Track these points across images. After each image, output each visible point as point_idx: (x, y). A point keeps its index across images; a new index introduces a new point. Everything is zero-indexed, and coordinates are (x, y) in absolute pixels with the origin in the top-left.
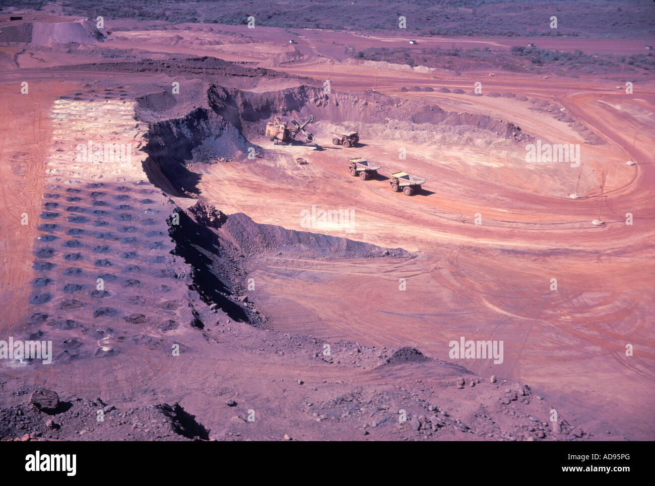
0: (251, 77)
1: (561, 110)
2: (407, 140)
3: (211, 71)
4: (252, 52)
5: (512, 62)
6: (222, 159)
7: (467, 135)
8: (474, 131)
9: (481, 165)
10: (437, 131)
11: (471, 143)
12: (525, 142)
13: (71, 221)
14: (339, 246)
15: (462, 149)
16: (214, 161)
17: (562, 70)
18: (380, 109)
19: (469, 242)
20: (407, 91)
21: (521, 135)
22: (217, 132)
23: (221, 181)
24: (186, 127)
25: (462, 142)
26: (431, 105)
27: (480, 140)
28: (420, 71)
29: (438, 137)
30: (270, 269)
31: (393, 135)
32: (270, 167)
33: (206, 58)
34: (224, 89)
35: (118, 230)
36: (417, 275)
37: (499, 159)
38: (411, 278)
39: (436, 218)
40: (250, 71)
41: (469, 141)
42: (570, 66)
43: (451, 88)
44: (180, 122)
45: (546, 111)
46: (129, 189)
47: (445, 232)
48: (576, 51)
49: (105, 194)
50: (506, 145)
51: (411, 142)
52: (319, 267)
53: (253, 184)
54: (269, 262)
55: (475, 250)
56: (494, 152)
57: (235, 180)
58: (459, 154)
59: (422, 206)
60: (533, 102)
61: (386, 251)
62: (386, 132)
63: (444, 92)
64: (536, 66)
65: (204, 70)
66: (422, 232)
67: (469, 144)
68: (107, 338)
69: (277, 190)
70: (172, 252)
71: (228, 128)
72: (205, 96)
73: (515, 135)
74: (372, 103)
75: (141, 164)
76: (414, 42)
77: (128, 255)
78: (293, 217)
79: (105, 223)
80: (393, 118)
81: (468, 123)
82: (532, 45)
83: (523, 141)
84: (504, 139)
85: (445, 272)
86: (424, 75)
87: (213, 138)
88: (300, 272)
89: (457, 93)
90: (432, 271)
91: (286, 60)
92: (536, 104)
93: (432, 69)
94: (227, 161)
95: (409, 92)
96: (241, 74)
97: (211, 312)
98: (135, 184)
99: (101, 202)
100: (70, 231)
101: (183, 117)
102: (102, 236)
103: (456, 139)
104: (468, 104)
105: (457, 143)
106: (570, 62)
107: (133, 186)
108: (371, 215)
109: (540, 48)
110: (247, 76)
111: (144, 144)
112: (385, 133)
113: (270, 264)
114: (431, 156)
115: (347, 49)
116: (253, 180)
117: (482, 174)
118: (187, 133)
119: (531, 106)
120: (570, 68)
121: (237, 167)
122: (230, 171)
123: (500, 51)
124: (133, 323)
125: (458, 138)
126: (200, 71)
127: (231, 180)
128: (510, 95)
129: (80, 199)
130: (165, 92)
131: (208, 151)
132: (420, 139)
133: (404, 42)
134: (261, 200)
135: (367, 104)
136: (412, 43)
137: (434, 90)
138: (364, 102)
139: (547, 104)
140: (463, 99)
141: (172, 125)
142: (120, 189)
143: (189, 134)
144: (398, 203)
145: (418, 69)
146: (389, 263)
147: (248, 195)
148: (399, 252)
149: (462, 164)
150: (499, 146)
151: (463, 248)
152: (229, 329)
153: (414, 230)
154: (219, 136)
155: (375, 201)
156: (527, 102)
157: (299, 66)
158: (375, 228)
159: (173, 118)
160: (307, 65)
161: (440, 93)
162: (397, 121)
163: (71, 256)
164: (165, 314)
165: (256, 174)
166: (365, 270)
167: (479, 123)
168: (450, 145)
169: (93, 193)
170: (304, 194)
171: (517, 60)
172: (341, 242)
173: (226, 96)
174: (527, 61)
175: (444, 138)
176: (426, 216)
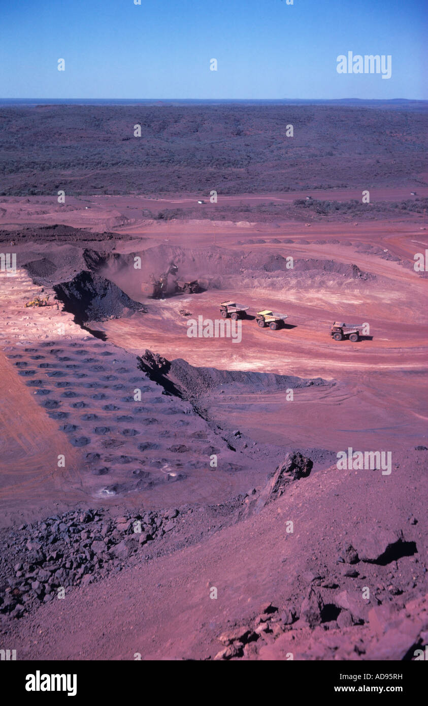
0: (100, 241)
1: (385, 251)
2: (266, 287)
3: (62, 238)
4: (82, 219)
5: (300, 214)
6: (112, 317)
7: (318, 279)
8: (323, 274)
9: (344, 303)
10: (291, 277)
11: (325, 286)
12: (370, 281)
13: (52, 376)
14: (269, 380)
15: (318, 291)
16: (105, 319)
17: (347, 218)
18: (233, 261)
19: (372, 368)
20: (243, 244)
21: (365, 275)
22: (102, 292)
23: (122, 336)
24: (75, 289)
25: (316, 285)
26: (275, 255)
27: (331, 282)
28: (242, 226)
29: (294, 282)
30: (222, 405)
31: (253, 283)
32: (159, 320)
33: (56, 226)
34: (96, 253)
35: (100, 379)
36: (347, 398)
37: (356, 297)
38: (344, 401)
39: (331, 351)
40: (97, 235)
41: (322, 284)
42: (352, 214)
43: (281, 239)
44: (69, 285)
45: (372, 253)
46: (82, 345)
47: (346, 361)
48: (352, 200)
49: (63, 351)
50: (356, 285)
51: (271, 288)
52: (263, 400)
53: (153, 336)
54: (218, 400)
55: (381, 374)
56: (347, 291)
57: (135, 335)
58: (319, 295)
59: (314, 342)
60: (358, 246)
61: (310, 382)
62: (245, 281)
63: (275, 243)
64: (322, 216)
65: (57, 237)
66: (326, 363)
67: (323, 287)
68: (167, 466)
69: (176, 339)
70: (163, 393)
71: (111, 287)
72: (82, 260)
73: (361, 275)
74: (225, 257)
75: (74, 323)
76: (202, 201)
77: (127, 400)
78: (207, 361)
79: (84, 375)
80: (247, 268)
81: (316, 268)
82: (310, 198)
83: (368, 280)
84: (352, 279)
85: (367, 393)
86: (246, 229)
87: (100, 298)
88: (250, 405)
89: (287, 243)
90: (357, 394)
91: (116, 225)
92: (360, 248)
93: (253, 224)
94: (117, 318)
95: (244, 245)
96: (91, 239)
97: (236, 437)
98: (83, 339)
99: (65, 358)
100: (58, 384)
101: (71, 280)
102: (91, 386)
103: (310, 282)
104: (302, 252)
105: (312, 287)
106: (350, 211)
107: (83, 342)
108: (275, 353)
109: (320, 199)
110: (96, 240)
111: (62, 306)
112: (244, 283)
113: (219, 402)
114: (295, 299)
115: (144, 212)
116: (151, 332)
117: (350, 311)
118: (77, 295)
119: (356, 249)
120: (354, 216)
121: (129, 322)
122: (125, 327)
123: (283, 205)
124: (179, 452)
125: (312, 282)
126: (53, 238)
127: (132, 334)
128: (335, 242)
129: (43, 357)
130: (45, 259)
131: (97, 310)
132: (278, 285)
133: (192, 202)
134: (170, 349)
135: (221, 258)
136: (200, 202)
137: (265, 242)
138: (218, 256)
139: (371, 247)
140: (294, 248)
141: (64, 288)
142: (74, 345)
143: (79, 296)
144: (292, 341)
145: (239, 224)
146: (319, 391)
147: (156, 346)
148: (320, 381)
149: (326, 304)
150: (349, 286)
151: (370, 373)
152: (258, 450)
153: (319, 363)
154: (104, 295)
155: (270, 341)
156: (351, 247)
157: (129, 229)
158: (284, 364)
159: (63, 282)
160: (137, 228)
161: (273, 244)
162: (251, 271)
163: (77, 405)
164: (200, 442)
165: (151, 328)
166: (303, 398)
167: (325, 267)
168: (307, 289)
169: (52, 351)
170: (205, 341)
171: (304, 212)
172: (269, 377)
173: (98, 259)
174: (312, 213)
175: (299, 282)
176: (322, 350)
